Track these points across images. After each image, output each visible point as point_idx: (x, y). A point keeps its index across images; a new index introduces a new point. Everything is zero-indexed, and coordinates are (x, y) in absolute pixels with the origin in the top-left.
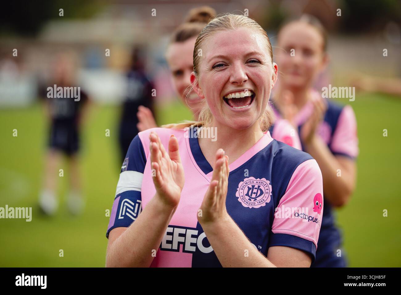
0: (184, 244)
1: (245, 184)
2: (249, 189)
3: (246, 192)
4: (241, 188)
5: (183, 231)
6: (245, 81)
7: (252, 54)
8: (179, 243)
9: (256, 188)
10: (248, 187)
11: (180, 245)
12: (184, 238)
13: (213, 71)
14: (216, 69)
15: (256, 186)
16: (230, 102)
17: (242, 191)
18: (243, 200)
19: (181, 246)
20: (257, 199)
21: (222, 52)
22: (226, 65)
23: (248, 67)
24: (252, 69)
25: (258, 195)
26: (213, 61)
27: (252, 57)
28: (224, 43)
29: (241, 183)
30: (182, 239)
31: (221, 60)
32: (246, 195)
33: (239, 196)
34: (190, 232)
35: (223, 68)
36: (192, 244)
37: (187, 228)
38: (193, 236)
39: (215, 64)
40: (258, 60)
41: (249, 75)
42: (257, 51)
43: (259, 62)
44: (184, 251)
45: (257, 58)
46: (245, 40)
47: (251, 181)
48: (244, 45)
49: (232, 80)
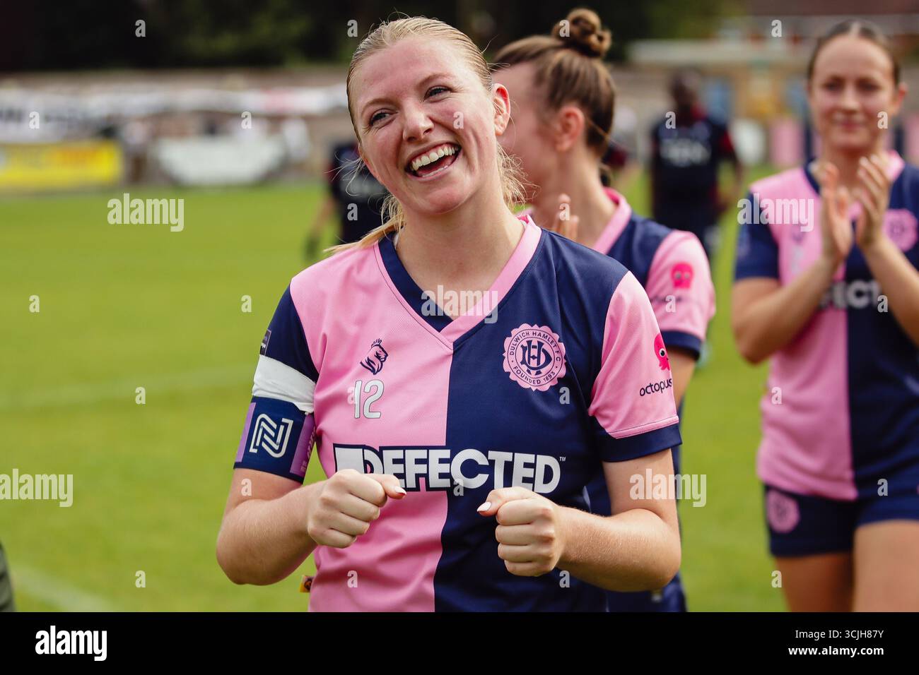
0: (426, 476)
1: (515, 343)
2: (524, 349)
3: (520, 359)
4: (510, 351)
5: (422, 454)
6: (429, 130)
7: (429, 80)
8: (418, 476)
9: (534, 347)
10: (522, 346)
11: (420, 478)
12: (426, 465)
13: (373, 131)
14: (376, 125)
15: (535, 343)
16: (420, 173)
17: (512, 358)
18: (519, 375)
19: (422, 480)
20: (541, 370)
21: (376, 92)
22: (391, 114)
23: (430, 105)
24: (438, 106)
25: (542, 363)
26: (367, 113)
27: (432, 84)
28: (376, 77)
29: (508, 340)
30: (422, 469)
31: (379, 107)
32: (522, 363)
33: (510, 370)
34: (435, 455)
35: (387, 120)
36: (442, 476)
37: (428, 448)
38: (442, 461)
39: (372, 116)
40: (445, 87)
41: (433, 118)
42: (437, 71)
43: (449, 89)
44: (428, 488)
45: (442, 84)
46: (412, 59)
47: (525, 332)
48: (411, 68)
49: (405, 135)
